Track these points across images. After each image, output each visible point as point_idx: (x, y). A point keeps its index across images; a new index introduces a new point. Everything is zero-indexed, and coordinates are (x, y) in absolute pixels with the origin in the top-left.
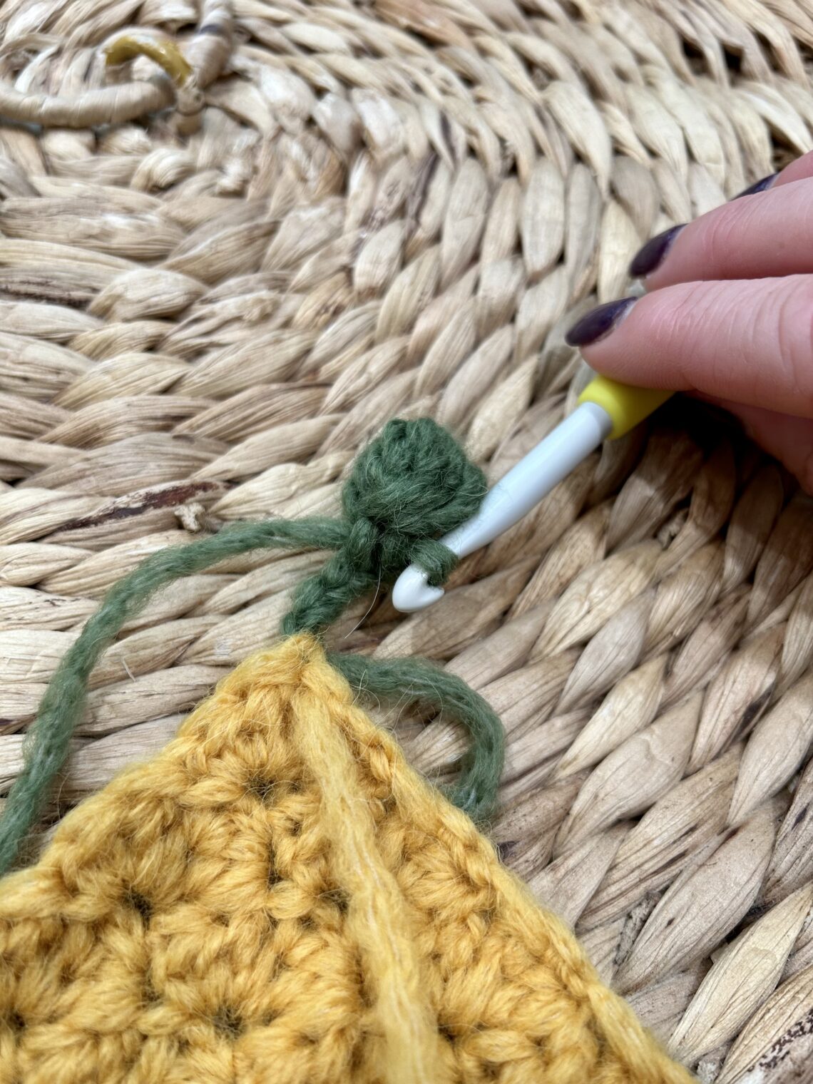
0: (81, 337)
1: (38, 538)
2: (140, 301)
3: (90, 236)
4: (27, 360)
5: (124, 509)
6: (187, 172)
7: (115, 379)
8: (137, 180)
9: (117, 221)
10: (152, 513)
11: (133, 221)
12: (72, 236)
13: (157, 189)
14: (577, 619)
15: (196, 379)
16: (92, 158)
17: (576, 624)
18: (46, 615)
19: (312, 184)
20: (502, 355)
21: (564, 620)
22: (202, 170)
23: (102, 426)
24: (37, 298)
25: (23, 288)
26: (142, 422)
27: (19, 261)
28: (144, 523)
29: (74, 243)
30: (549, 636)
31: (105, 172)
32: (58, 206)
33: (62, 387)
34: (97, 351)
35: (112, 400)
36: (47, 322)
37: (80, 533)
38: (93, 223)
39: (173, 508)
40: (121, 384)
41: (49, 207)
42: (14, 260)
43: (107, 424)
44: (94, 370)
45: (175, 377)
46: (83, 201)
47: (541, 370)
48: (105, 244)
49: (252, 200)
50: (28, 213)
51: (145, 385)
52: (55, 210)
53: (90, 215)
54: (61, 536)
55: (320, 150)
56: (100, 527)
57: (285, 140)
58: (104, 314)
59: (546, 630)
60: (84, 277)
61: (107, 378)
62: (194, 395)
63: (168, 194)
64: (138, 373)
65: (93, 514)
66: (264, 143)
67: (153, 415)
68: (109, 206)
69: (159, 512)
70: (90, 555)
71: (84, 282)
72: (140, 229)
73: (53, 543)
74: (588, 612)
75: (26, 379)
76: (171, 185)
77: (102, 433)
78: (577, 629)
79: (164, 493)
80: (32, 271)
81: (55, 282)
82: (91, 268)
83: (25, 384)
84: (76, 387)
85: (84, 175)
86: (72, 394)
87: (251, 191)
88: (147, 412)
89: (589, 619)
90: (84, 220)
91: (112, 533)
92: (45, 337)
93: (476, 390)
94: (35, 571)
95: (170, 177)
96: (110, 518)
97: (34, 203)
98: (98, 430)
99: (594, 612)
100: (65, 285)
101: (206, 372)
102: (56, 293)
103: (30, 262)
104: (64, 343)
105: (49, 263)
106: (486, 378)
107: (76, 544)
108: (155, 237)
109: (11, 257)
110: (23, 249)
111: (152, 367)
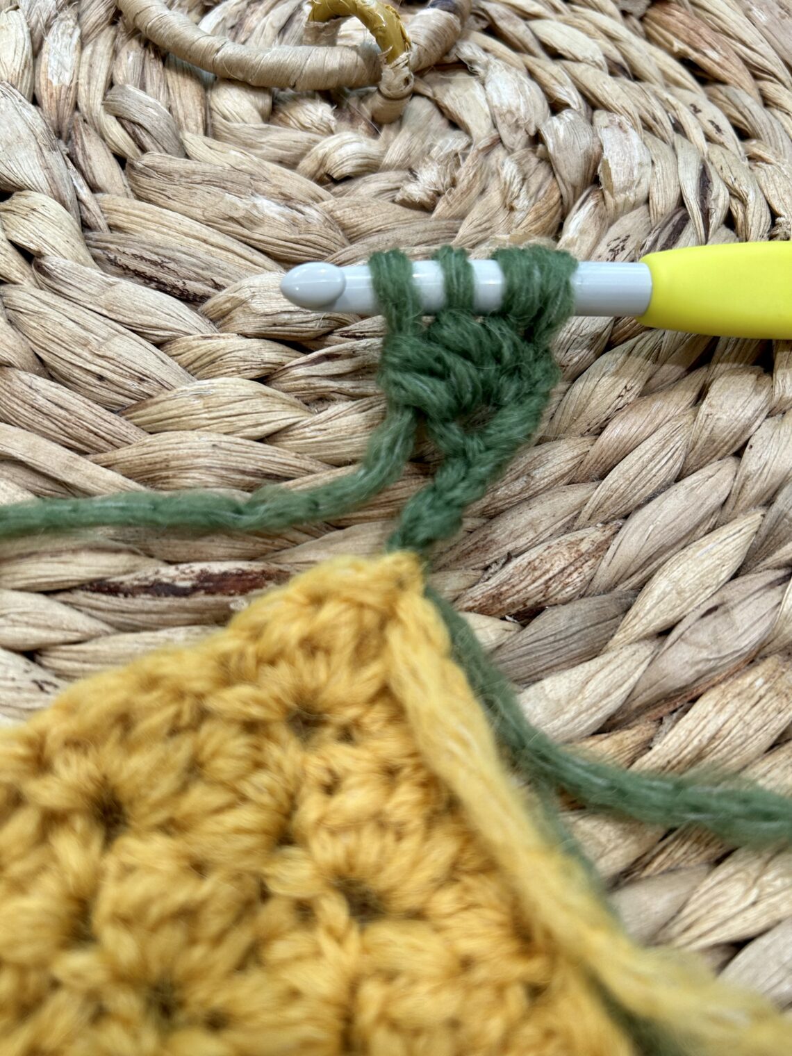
0: (184, 341)
1: (50, 592)
2: (266, 315)
3: (231, 219)
4: (108, 354)
5: (167, 585)
6: (370, 167)
7: (208, 408)
8: (308, 164)
9: (269, 208)
10: (201, 599)
11: (287, 211)
12: (209, 214)
13: (328, 180)
14: (735, 910)
15: (308, 432)
16: (265, 126)
17: (733, 917)
18: (28, 701)
19: (518, 216)
20: (715, 500)
21: (716, 906)
22: (388, 168)
23: (173, 464)
24: (147, 280)
25: (134, 264)
26: (224, 472)
27: (139, 229)
28: (186, 610)
29: (208, 223)
30: (688, 921)
31: (274, 145)
32: (204, 173)
33: (143, 400)
34: (196, 365)
35: (195, 432)
36: (147, 313)
37: (103, 600)
38: (239, 205)
39: (230, 599)
40: (212, 415)
41: (194, 173)
42: (134, 227)
43: (179, 463)
44: (184, 388)
45: (283, 424)
46: (234, 175)
47: (763, 532)
48: (246, 232)
49: (439, 218)
50: (167, 175)
51: (242, 424)
52: (198, 178)
53: (239, 194)
54: (80, 597)
55: (539, 175)
56: (130, 599)
57: (499, 153)
58: (220, 319)
59: (686, 911)
60: (208, 267)
61: (198, 404)
62: (300, 453)
63: (338, 188)
64: (238, 408)
65: (128, 580)
66: (472, 151)
67: (241, 466)
68: (264, 187)
69: (210, 599)
70: (107, 634)
71: (207, 274)
72: (294, 223)
73: (65, 603)
74: (754, 904)
75: (101, 378)
76: (347, 179)
77: (170, 473)
78: (731, 924)
79: (225, 576)
80: (150, 244)
81: (171, 265)
82: (220, 258)
83: (98, 383)
84: (157, 403)
85: (247, 145)
86: (150, 413)
87: (441, 207)
88: (236, 461)
89: (752, 914)
90: (229, 198)
91: (142, 612)
92: (139, 331)
93: (668, 538)
94: (35, 636)
95: (347, 169)
96: (146, 592)
97: (179, 164)
98: (167, 468)
99: (761, 907)
100: (183, 272)
101: (322, 427)
102: (170, 279)
103: (150, 233)
104: (159, 345)
105: (174, 241)
106: (687, 525)
107: (94, 612)
108: (308, 237)
109: (132, 222)
110: (147, 216)
111: (258, 404)
